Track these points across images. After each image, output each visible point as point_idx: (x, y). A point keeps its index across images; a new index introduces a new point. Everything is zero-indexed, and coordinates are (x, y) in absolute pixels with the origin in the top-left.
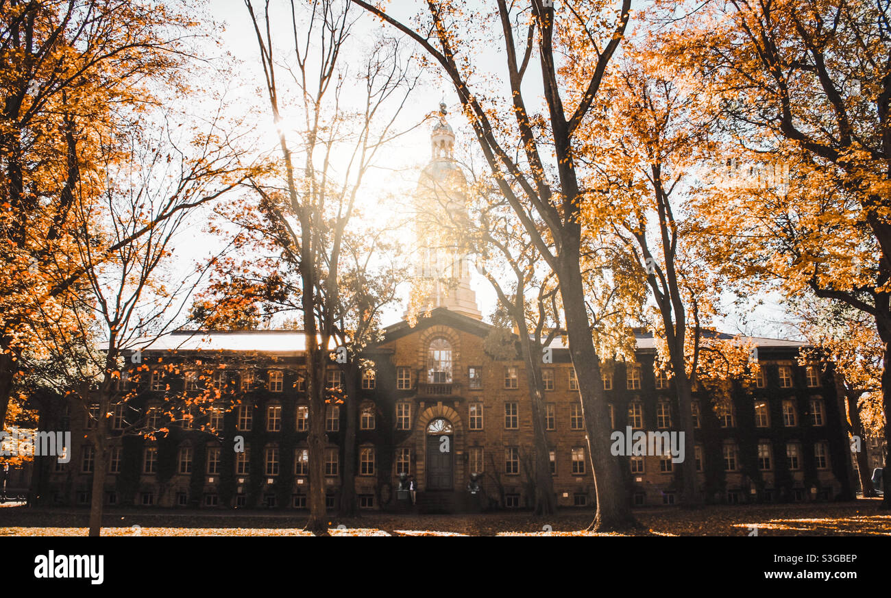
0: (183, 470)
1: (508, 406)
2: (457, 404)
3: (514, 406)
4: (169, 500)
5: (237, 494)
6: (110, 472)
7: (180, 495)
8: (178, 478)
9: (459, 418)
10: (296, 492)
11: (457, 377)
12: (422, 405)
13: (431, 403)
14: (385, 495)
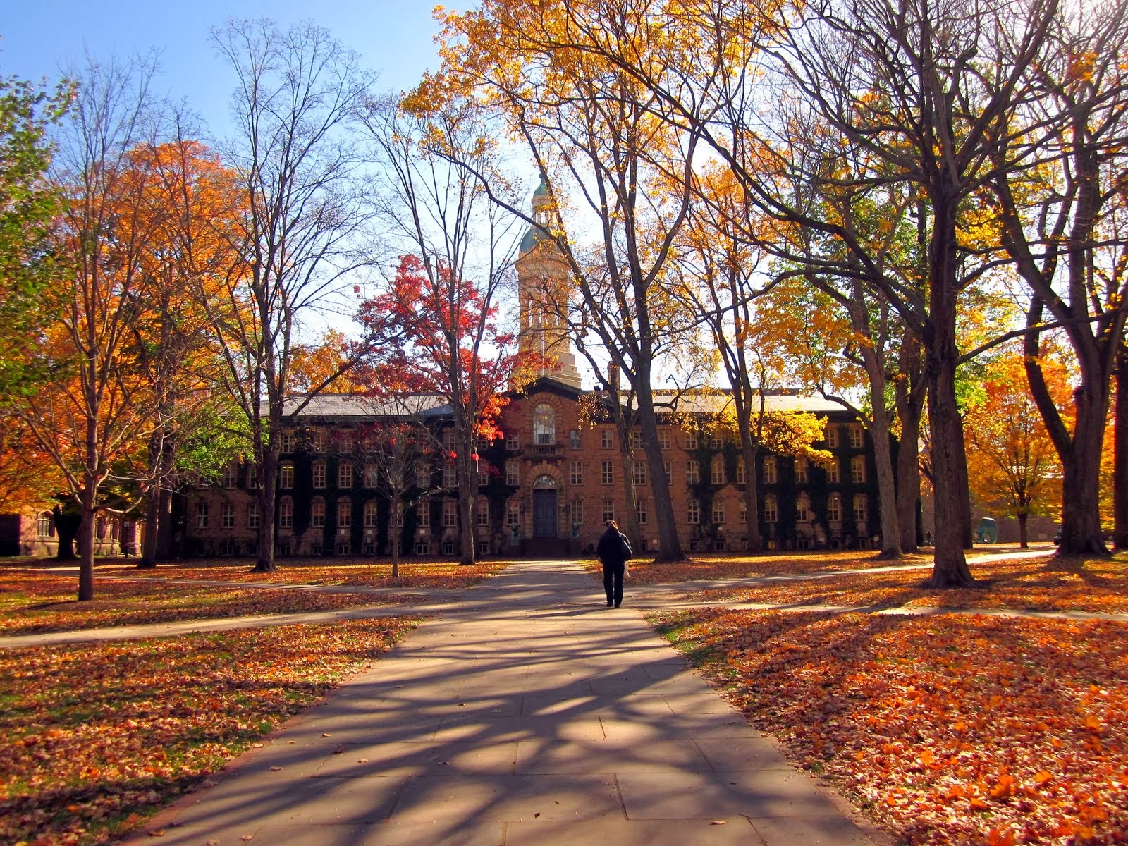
0: (316, 523)
1: (604, 464)
2: (559, 462)
3: (610, 464)
4: (305, 548)
5: (366, 544)
6: (249, 526)
7: (314, 546)
8: (313, 531)
9: (562, 475)
10: (419, 541)
11: (560, 439)
12: (529, 463)
13: (537, 461)
14: (498, 543)
